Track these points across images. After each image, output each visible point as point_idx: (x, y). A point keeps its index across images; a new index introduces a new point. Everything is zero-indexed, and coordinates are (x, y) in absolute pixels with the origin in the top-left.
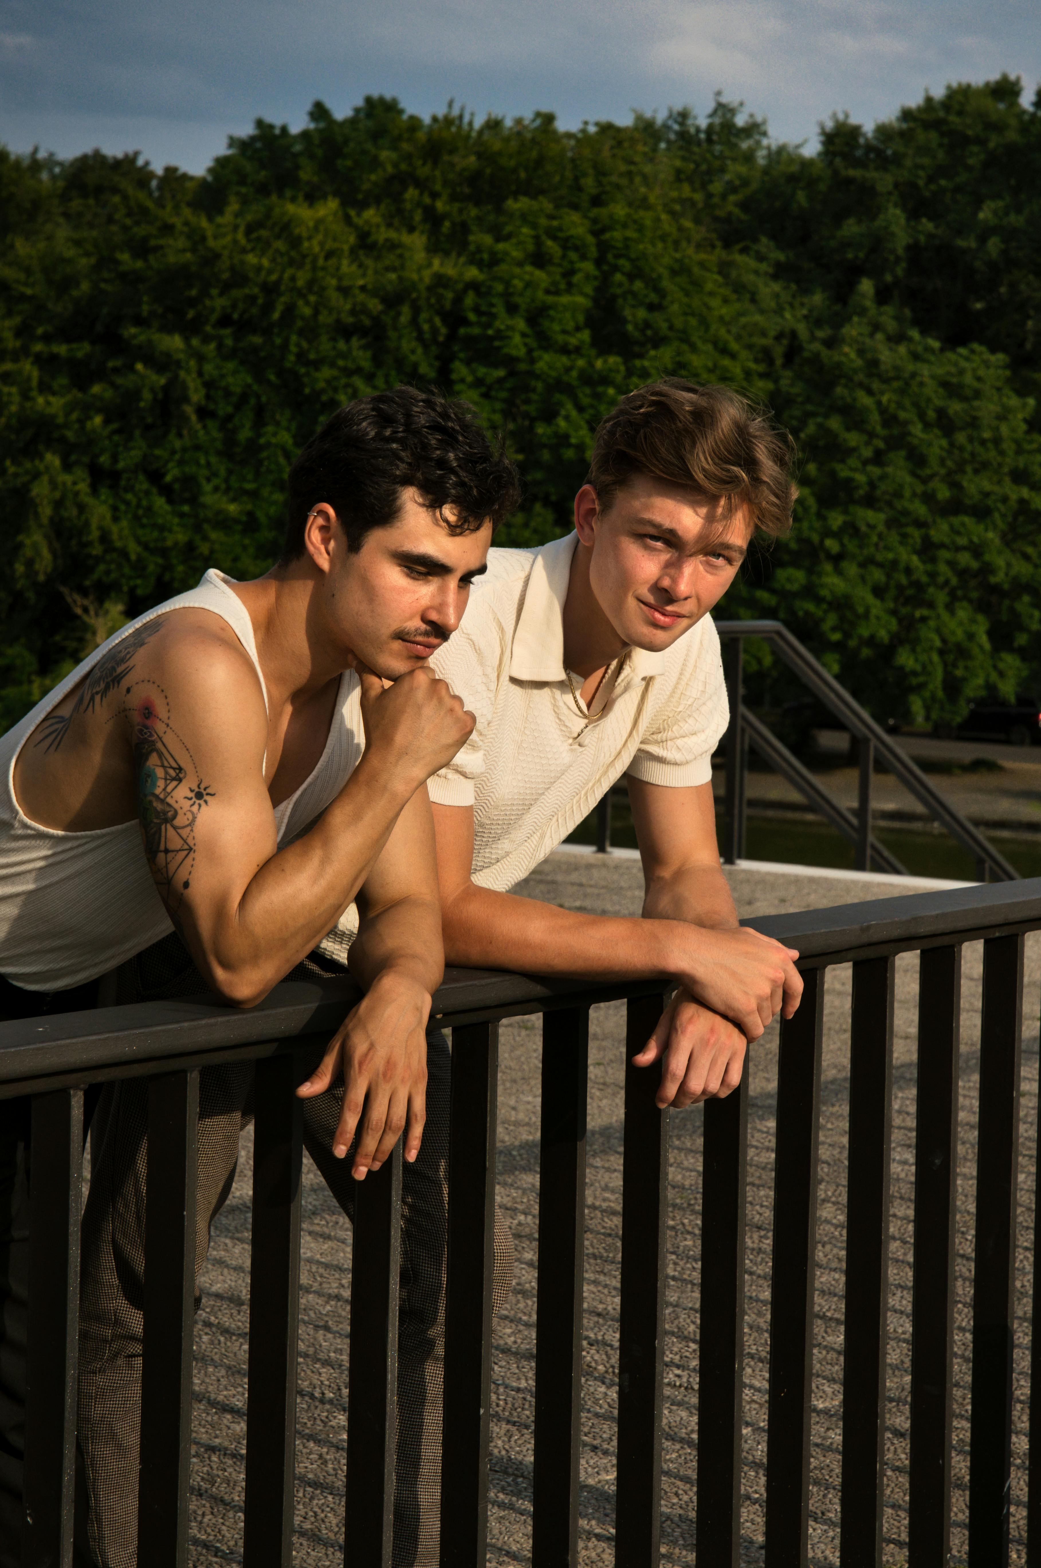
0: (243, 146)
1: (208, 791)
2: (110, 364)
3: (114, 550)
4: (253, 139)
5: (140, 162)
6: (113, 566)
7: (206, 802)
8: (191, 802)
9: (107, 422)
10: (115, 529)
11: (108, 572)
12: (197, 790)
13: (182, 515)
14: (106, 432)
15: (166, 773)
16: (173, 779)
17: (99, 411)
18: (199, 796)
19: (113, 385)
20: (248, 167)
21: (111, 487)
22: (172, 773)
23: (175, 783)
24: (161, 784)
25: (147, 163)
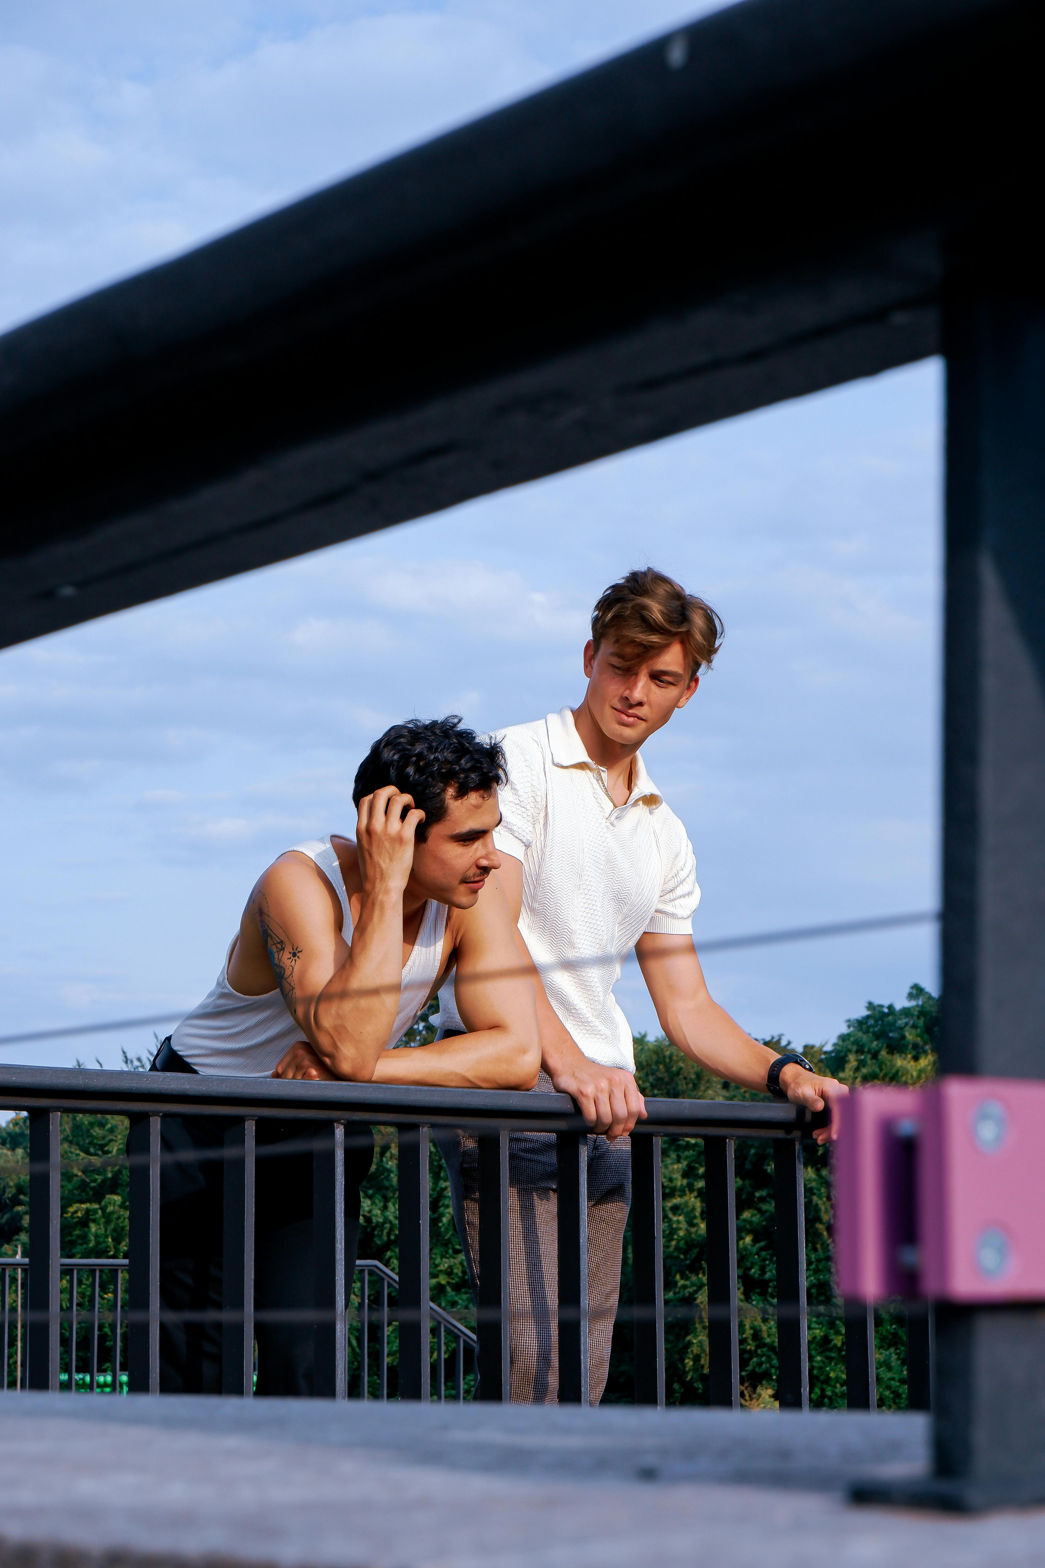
0: (861, 1024)
1: (298, 950)
2: (757, 1194)
3: (765, 1345)
4: (868, 1017)
5: (784, 1043)
6: (764, 1359)
7: (298, 957)
8: (291, 960)
9: (755, 1241)
10: (764, 1328)
11: (760, 1364)
12: (293, 952)
13: (818, 1315)
14: (754, 1250)
15: (277, 948)
16: (281, 950)
17: (749, 1232)
18: (294, 955)
19: (760, 1211)
20: (865, 1038)
21: (760, 1294)
22: (279, 946)
23: (282, 952)
24: (276, 955)
25: (789, 1043)
